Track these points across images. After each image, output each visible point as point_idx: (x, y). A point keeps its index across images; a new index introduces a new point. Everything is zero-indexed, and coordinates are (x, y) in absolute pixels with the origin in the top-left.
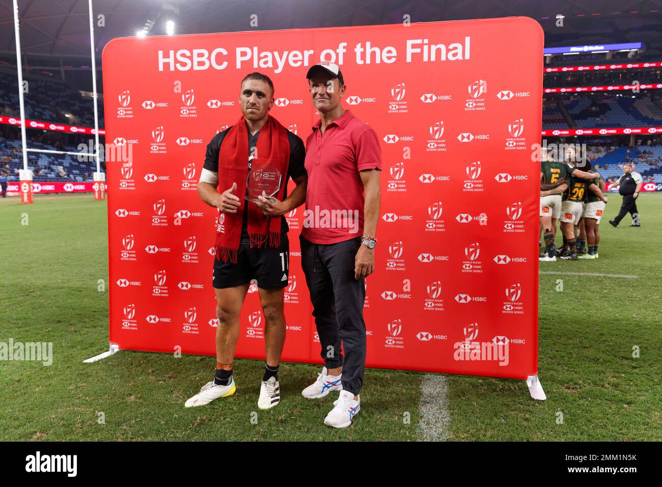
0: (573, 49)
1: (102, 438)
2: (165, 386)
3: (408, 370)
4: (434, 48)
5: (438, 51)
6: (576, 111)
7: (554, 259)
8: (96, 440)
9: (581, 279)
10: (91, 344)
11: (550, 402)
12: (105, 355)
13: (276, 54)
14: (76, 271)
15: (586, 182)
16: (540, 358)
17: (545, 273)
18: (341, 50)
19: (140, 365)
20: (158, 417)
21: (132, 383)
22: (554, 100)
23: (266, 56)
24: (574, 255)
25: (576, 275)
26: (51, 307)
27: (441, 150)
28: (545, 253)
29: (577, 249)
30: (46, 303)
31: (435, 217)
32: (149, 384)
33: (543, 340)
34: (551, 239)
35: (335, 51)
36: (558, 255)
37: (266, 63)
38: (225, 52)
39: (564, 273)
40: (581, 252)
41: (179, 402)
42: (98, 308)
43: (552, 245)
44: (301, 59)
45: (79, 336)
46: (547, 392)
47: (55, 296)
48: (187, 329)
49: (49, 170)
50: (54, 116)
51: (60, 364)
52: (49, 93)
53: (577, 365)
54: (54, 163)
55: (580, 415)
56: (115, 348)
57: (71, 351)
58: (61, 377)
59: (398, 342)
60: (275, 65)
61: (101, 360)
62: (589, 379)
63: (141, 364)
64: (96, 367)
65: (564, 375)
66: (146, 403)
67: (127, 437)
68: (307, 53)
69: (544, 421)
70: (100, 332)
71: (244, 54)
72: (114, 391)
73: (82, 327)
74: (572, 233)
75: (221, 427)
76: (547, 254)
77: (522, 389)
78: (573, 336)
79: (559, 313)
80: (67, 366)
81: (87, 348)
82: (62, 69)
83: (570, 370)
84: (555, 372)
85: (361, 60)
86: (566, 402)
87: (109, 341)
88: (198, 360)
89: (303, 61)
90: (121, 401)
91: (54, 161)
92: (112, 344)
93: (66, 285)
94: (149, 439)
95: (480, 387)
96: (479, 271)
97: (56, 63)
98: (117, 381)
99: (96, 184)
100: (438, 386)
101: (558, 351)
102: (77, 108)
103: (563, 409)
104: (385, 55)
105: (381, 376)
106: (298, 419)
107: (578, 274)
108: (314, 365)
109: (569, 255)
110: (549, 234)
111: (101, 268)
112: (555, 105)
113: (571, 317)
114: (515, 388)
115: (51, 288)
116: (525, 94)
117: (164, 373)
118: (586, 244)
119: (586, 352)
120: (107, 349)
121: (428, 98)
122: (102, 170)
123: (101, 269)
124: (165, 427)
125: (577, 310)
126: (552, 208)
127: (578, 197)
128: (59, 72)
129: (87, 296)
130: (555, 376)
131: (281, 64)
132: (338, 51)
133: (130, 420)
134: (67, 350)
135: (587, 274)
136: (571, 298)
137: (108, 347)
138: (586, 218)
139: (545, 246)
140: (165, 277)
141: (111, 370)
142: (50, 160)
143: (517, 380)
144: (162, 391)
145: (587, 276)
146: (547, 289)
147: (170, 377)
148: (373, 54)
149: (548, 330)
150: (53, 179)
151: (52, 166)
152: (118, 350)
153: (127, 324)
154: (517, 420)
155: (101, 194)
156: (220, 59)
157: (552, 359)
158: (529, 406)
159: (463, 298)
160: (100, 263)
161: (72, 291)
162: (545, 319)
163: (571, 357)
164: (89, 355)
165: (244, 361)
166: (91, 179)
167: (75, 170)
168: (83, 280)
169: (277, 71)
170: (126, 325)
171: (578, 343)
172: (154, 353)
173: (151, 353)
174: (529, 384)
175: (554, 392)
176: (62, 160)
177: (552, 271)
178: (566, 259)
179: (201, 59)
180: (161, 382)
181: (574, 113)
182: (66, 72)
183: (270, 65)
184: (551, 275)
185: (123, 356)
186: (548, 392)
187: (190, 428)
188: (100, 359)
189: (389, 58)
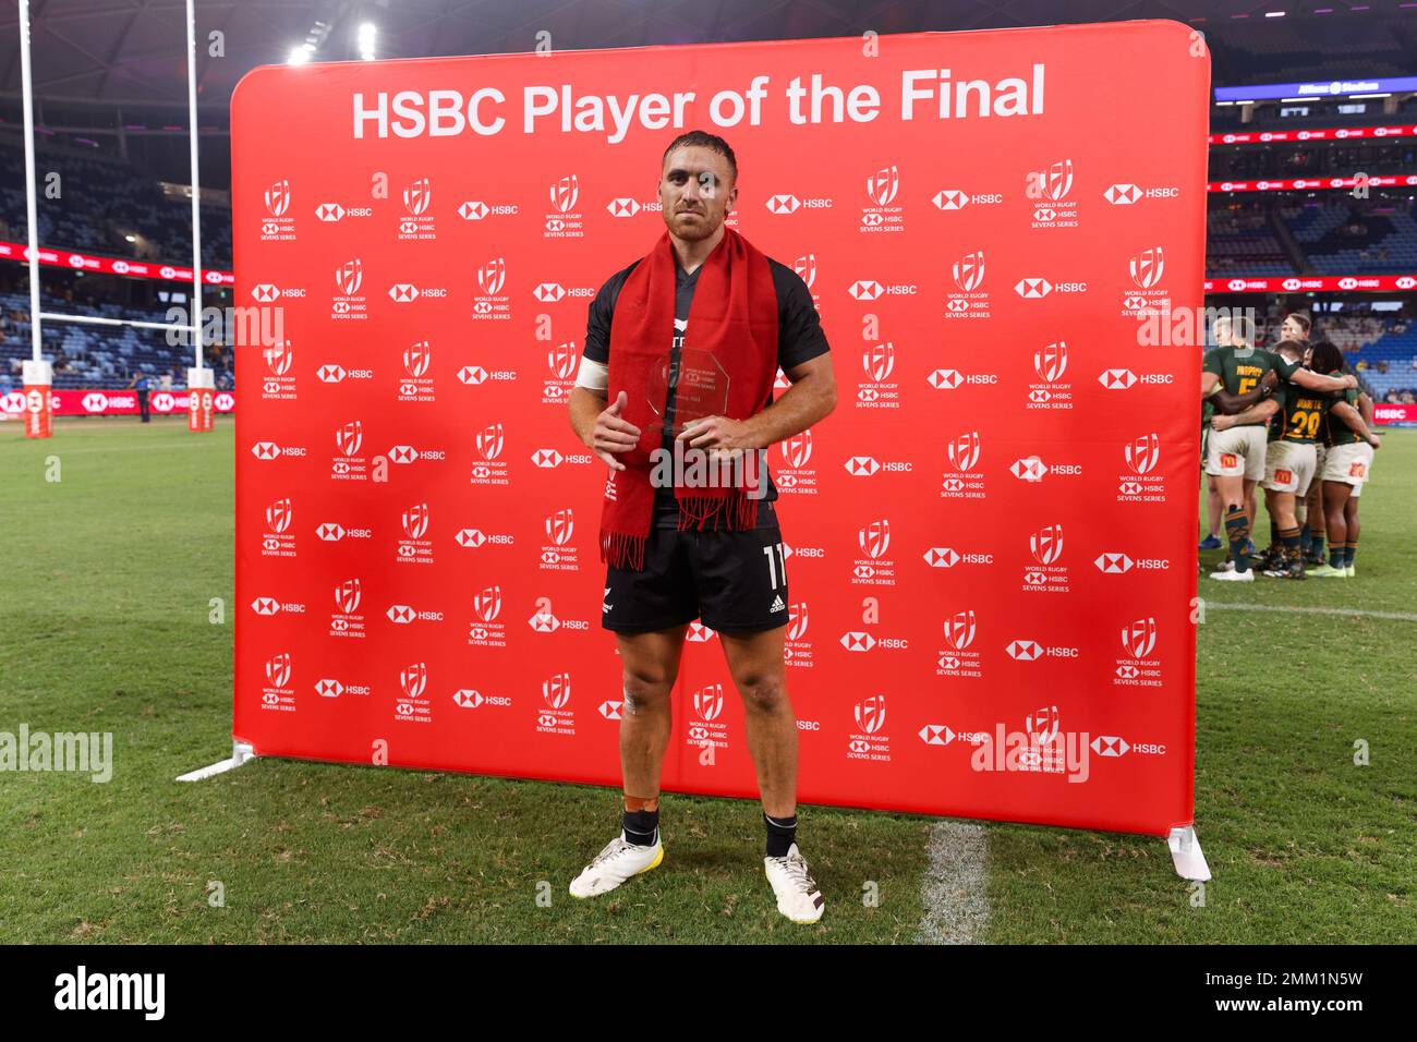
0: (1306, 89)
1: (223, 936)
2: (356, 833)
3: (899, 811)
4: (963, 89)
5: (973, 96)
6: (1313, 234)
7: (1249, 575)
8: (210, 942)
9: (1310, 621)
10: (193, 743)
11: (1220, 885)
12: (223, 766)
13: (612, 100)
14: (155, 587)
15: (1327, 398)
16: (1202, 792)
17: (1226, 607)
18: (757, 92)
19: (300, 789)
20: (344, 898)
21: (284, 825)
22: (1260, 209)
23: (590, 106)
24: (1296, 568)
25: (1298, 614)
26: (101, 663)
27: (978, 315)
28: (1228, 562)
29: (1304, 554)
30: (89, 655)
31: (963, 466)
32: (321, 828)
33: (1212, 754)
34: (1241, 529)
35: (743, 94)
36: (1258, 569)
37: (589, 120)
38: (499, 97)
39: (1270, 608)
40: (1312, 561)
41: (388, 867)
42: (205, 667)
43: (1244, 542)
44: (668, 112)
45: (165, 725)
46: (1213, 864)
47: (110, 640)
48: (404, 710)
49: (89, 363)
50: (101, 239)
51: (127, 784)
52: (92, 187)
53: (1286, 808)
54: (99, 346)
55: (1286, 911)
56: (245, 751)
57: (147, 757)
58: (128, 810)
59: (877, 748)
60: (610, 126)
61: (214, 777)
62: (1313, 839)
63: (304, 786)
64: (207, 791)
65: (1255, 830)
66: (315, 868)
67: (276, 936)
68: (681, 100)
69: (1203, 924)
70: (212, 718)
71: (540, 101)
72: (245, 842)
73: (171, 706)
74: (1292, 515)
75: (480, 922)
76: (1233, 563)
77: (1156, 857)
78: (1281, 746)
79: (1252, 696)
80: (141, 788)
81: (183, 751)
82: (122, 133)
83: (1271, 818)
84: (1234, 822)
85: (801, 114)
86: (1256, 886)
87: (233, 736)
88: (430, 780)
89: (671, 116)
90: (262, 861)
91: (98, 341)
92: (240, 743)
93: (132, 616)
94: (325, 941)
95: (1061, 851)
96: (1062, 589)
97: (107, 118)
98: (250, 821)
99: (194, 395)
100: (966, 846)
101: (1244, 778)
102: (152, 221)
103: (1249, 900)
104: (853, 103)
105: (837, 824)
106: (651, 907)
107: (1304, 610)
108: (688, 797)
109: (1284, 568)
110: (1236, 516)
111: (209, 580)
112: (1262, 219)
113: (1279, 705)
114: (1141, 855)
115: (101, 622)
116: (1167, 193)
117: (354, 805)
118: (1326, 542)
119: (1308, 782)
120: (228, 755)
121: (950, 200)
122: (207, 364)
123: (208, 584)
124: (358, 917)
125: (1295, 690)
126: (1244, 456)
127: (1305, 431)
128: (115, 139)
129: (180, 641)
130: (1235, 830)
131: (623, 124)
132: (749, 94)
133: (283, 900)
134: (139, 755)
135: (1325, 611)
136: (1282, 664)
137: (230, 750)
138: (1326, 481)
139: (1228, 546)
140: (358, 594)
141: (239, 798)
142: (90, 339)
143: (1146, 837)
144: (351, 843)
145: (1324, 614)
146: (1227, 642)
147: (367, 816)
148: (828, 102)
149: (1224, 731)
150: (97, 383)
151: (93, 353)
152: (252, 755)
153: (273, 699)
154: (1142, 921)
155: (203, 419)
156: (488, 112)
157: (1231, 794)
158: (1171, 893)
159: (1023, 650)
160: (206, 570)
161: (146, 630)
162: (1219, 708)
163: (1274, 793)
164: (188, 766)
165: (530, 786)
166: (181, 383)
167: (146, 363)
168: (169, 605)
169: (613, 139)
170: (270, 700)
171: (1293, 761)
172: (331, 764)
173: (325, 763)
174: (1174, 845)
175: (1229, 865)
176: (117, 341)
177: (1241, 602)
178: (1277, 577)
179: (446, 112)
180: (347, 826)
181: (1308, 238)
182: (130, 139)
183: (598, 124)
184: (1240, 612)
185: (264, 768)
186: (1216, 864)
187: (413, 922)
188: (212, 773)
189: (863, 111)
